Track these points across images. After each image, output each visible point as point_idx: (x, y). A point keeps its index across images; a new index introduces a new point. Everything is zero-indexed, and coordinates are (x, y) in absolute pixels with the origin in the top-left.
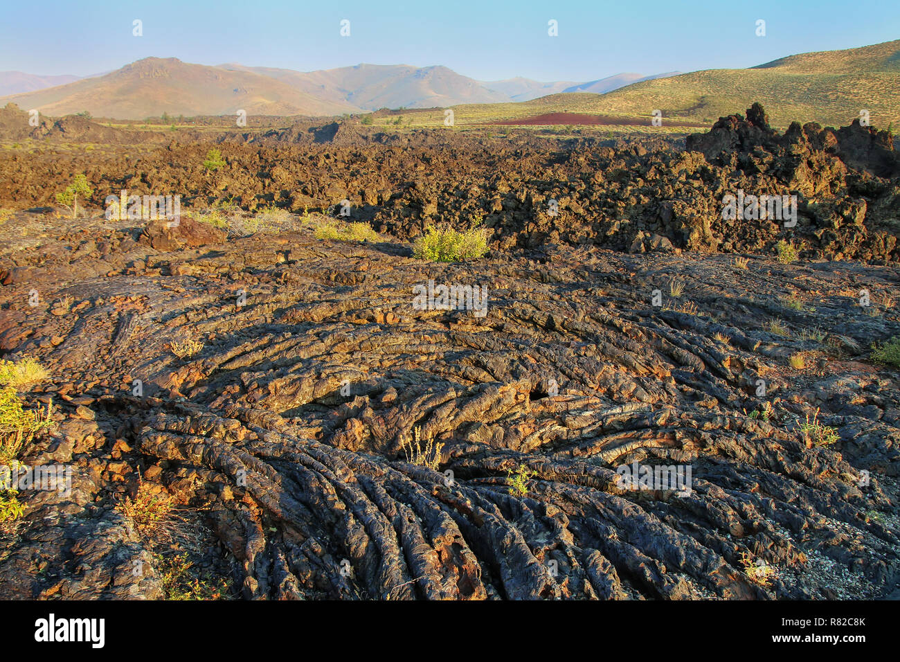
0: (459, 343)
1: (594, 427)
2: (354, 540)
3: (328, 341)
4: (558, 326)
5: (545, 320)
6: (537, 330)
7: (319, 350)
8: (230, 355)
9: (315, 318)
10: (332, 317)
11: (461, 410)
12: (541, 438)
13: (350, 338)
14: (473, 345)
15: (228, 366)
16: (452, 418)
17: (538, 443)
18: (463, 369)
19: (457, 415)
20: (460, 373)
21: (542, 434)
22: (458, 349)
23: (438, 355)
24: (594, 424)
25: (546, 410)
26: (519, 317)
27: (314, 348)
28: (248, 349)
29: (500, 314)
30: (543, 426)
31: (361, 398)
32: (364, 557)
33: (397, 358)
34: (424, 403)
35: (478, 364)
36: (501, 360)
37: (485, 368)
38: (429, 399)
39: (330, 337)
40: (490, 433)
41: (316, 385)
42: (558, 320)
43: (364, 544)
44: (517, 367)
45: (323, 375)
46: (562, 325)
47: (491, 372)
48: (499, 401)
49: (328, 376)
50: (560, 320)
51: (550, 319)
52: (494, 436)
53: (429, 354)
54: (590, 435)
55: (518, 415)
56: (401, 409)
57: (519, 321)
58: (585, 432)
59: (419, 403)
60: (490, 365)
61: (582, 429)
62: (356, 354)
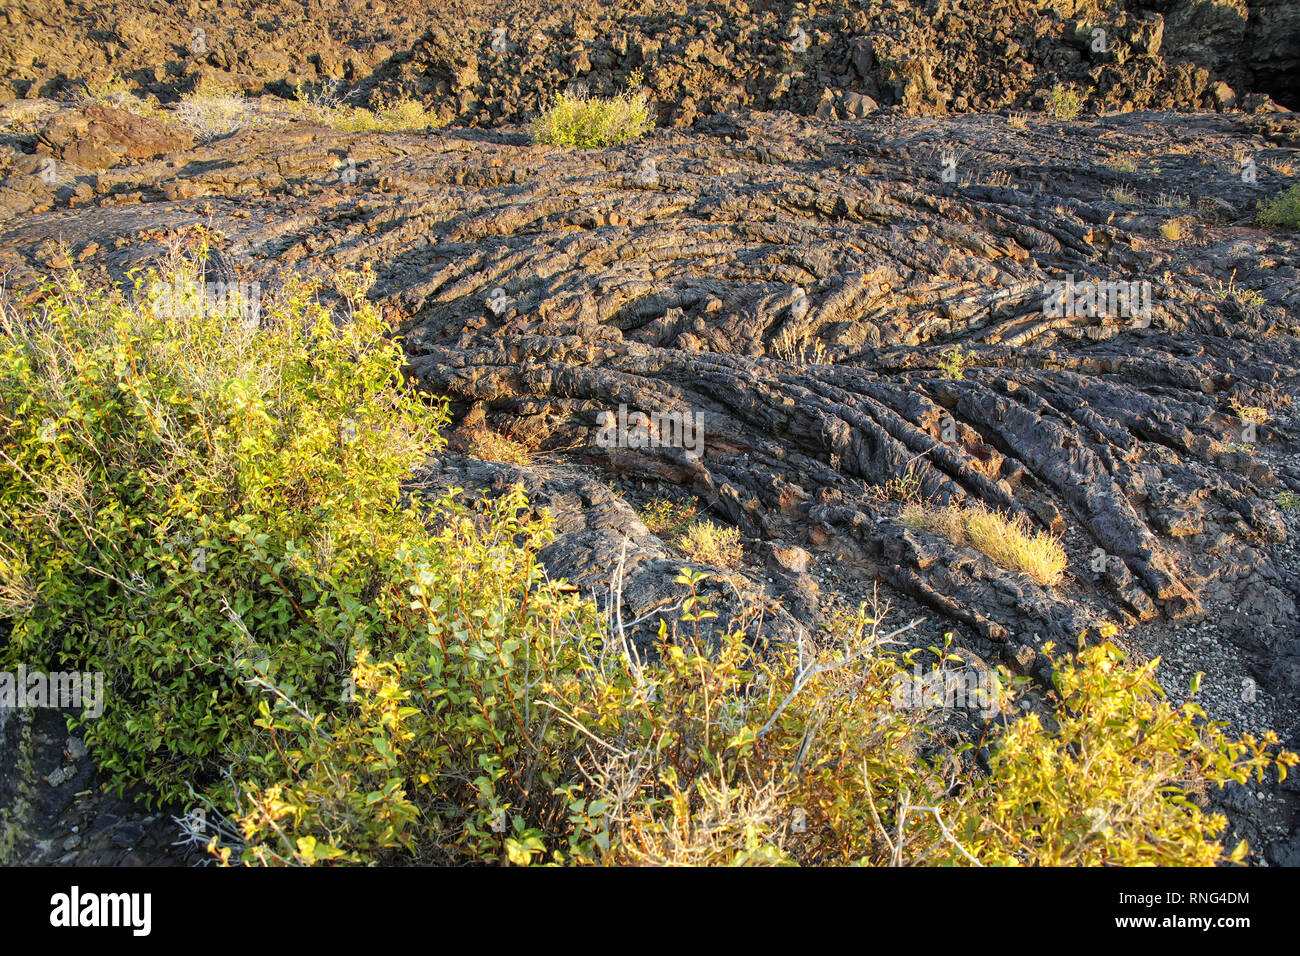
0: (751, 237)
1: (982, 315)
2: (833, 429)
3: (572, 250)
4: (851, 212)
5: (832, 203)
6: (821, 220)
7: (562, 265)
8: (436, 282)
9: (504, 230)
10: (528, 226)
11: (821, 308)
12: (920, 335)
13: (604, 243)
14: (771, 238)
15: (447, 297)
16: (810, 319)
17: (915, 342)
18: (773, 270)
19: (815, 316)
20: (769, 275)
21: (922, 330)
22: (752, 246)
23: (729, 256)
24: (980, 311)
25: (914, 303)
26: (796, 205)
27: (553, 261)
28: (456, 273)
29: (767, 203)
30: (921, 320)
31: (674, 311)
32: (852, 445)
33: (671, 266)
34: (768, 306)
35: (789, 261)
36: (820, 252)
37: (801, 265)
39: (575, 245)
40: (864, 333)
41: (598, 304)
42: (851, 202)
44: (845, 259)
45: (605, 290)
46: (857, 210)
47: (810, 270)
48: (864, 293)
49: (612, 290)
50: (854, 204)
51: (840, 203)
52: (868, 336)
53: (714, 256)
54: (979, 326)
55: (884, 311)
56: (742, 315)
57: (794, 210)
58: (972, 321)
60: (808, 261)
61: (968, 319)
62: (615, 265)
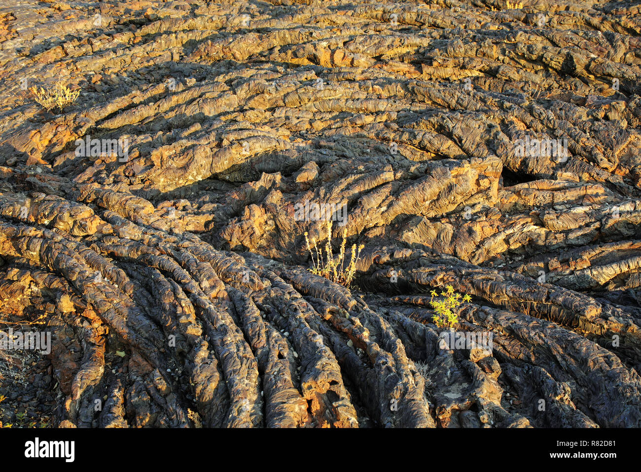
1: (587, 231)
2: (201, 378)
3: (242, 92)
4: (579, 69)
5: (561, 60)
6: (548, 75)
7: (230, 105)
9: (238, 55)
11: (397, 198)
13: (272, 89)
14: (439, 101)
15: (107, 125)
16: (384, 208)
17: (503, 248)
18: (419, 137)
19: (390, 205)
20: (416, 142)
21: (509, 237)
22: (418, 107)
23: (389, 116)
24: (587, 225)
25: (521, 202)
26: (523, 56)
27: (223, 101)
28: (136, 101)
30: (511, 226)
31: (270, 176)
32: (211, 402)
33: (334, 118)
34: (348, 188)
35: (442, 130)
37: (450, 135)
38: (356, 182)
39: (245, 86)
40: (433, 233)
41: (215, 155)
42: (581, 60)
43: (213, 385)
44: (496, 134)
45: (225, 143)
46: (587, 68)
47: (459, 142)
48: (450, 188)
49: (232, 144)
50: (584, 61)
52: (438, 237)
53: (378, 113)
54: (580, 242)
55: (478, 208)
57: (523, 62)
58: (572, 236)
59: (342, 186)
60: (458, 132)
61: (567, 232)
